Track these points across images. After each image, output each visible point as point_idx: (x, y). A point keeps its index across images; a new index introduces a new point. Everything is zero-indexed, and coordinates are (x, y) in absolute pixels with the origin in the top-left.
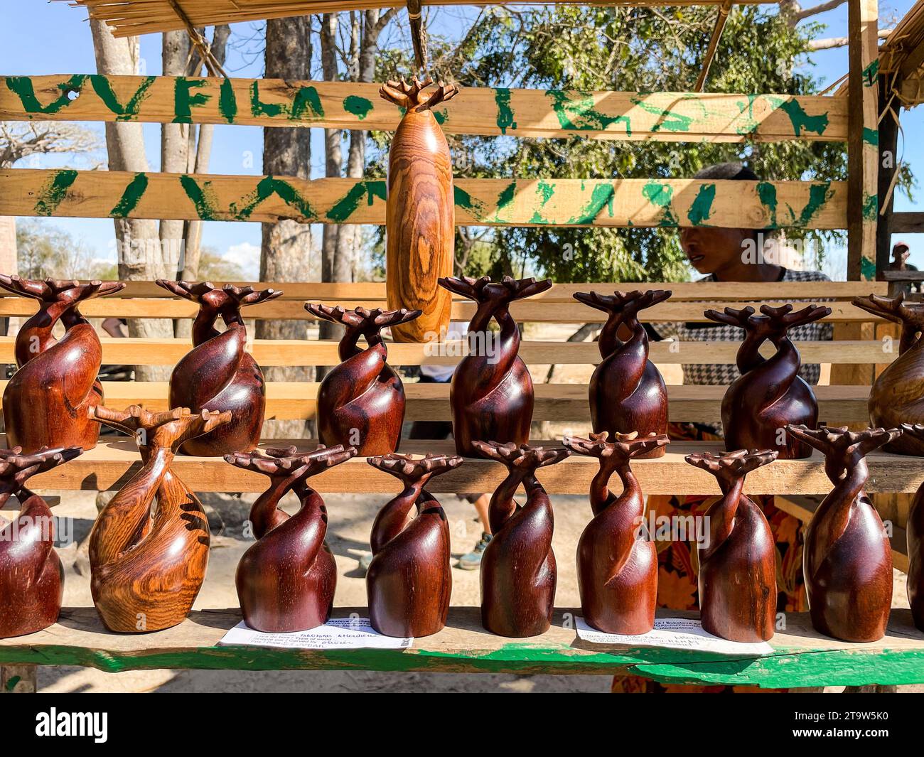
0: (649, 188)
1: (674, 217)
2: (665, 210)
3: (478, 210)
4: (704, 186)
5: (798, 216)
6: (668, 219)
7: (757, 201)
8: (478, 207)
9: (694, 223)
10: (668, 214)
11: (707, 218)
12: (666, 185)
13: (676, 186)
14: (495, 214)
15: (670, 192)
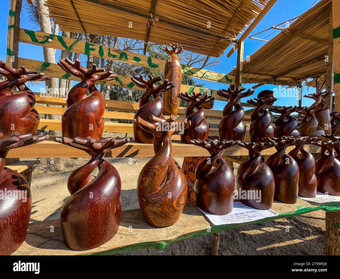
0: (200, 89)
4: (211, 90)
15: (204, 91)
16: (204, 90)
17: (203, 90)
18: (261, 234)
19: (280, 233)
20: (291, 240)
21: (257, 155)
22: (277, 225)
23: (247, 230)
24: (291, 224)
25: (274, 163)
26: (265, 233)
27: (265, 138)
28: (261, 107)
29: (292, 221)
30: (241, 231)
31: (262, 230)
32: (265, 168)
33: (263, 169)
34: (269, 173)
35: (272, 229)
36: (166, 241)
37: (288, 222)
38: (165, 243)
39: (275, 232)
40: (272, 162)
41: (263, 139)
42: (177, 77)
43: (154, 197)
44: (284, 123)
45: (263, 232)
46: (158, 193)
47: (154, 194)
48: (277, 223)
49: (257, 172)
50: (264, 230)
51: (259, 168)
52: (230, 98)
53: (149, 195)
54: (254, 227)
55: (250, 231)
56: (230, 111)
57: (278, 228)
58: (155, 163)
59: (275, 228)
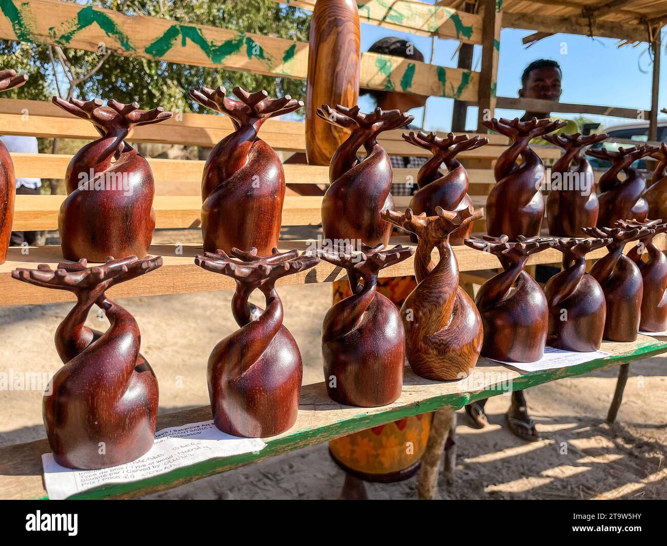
0: (379, 61)
1: (393, 84)
2: (388, 79)
3: (269, 62)
4: (409, 64)
5: (456, 91)
6: (389, 85)
7: (436, 79)
8: (269, 60)
9: (404, 89)
10: (389, 82)
11: (410, 87)
12: (389, 61)
13: (394, 62)
14: (281, 67)
15: (391, 66)
16: (388, 64)
17: (386, 64)
18: (541, 487)
19: (589, 476)
20: (615, 488)
21: (579, 262)
22: (582, 457)
23: (503, 483)
24: (618, 449)
25: (604, 274)
26: (552, 483)
27: (590, 228)
28: (575, 152)
29: (620, 441)
30: (487, 486)
31: (542, 477)
32: (592, 284)
33: (588, 285)
34: (597, 291)
35: (568, 471)
36: (471, 393)
37: (611, 445)
38: (468, 396)
39: (575, 476)
40: (600, 272)
41: (585, 229)
42: (352, 53)
43: (444, 336)
44: (617, 183)
45: (547, 481)
46: (449, 330)
47: (443, 331)
48: (583, 454)
49: (578, 291)
50: (548, 476)
51: (582, 284)
52: (514, 136)
53: (435, 333)
54: (522, 470)
55: (512, 484)
56: (513, 166)
57: (584, 465)
58: (441, 284)
59: (576, 465)
